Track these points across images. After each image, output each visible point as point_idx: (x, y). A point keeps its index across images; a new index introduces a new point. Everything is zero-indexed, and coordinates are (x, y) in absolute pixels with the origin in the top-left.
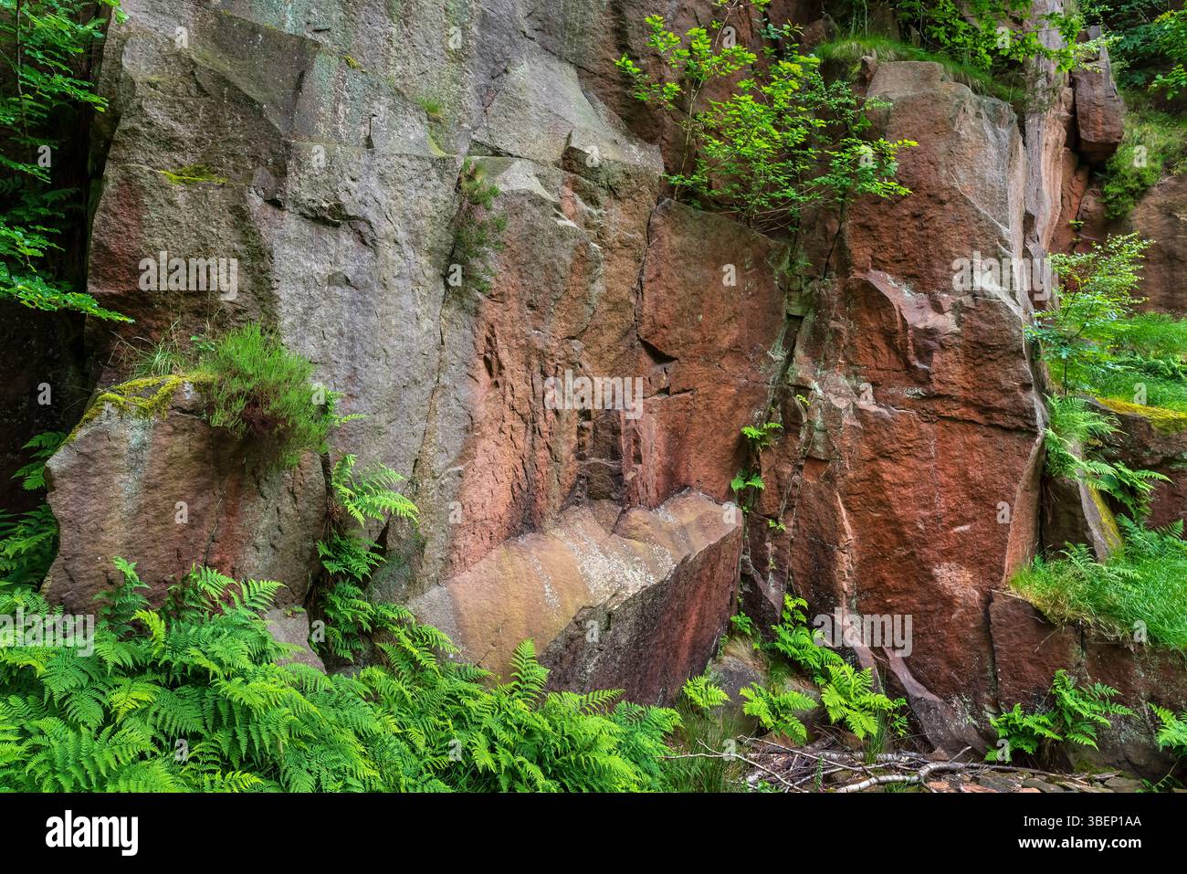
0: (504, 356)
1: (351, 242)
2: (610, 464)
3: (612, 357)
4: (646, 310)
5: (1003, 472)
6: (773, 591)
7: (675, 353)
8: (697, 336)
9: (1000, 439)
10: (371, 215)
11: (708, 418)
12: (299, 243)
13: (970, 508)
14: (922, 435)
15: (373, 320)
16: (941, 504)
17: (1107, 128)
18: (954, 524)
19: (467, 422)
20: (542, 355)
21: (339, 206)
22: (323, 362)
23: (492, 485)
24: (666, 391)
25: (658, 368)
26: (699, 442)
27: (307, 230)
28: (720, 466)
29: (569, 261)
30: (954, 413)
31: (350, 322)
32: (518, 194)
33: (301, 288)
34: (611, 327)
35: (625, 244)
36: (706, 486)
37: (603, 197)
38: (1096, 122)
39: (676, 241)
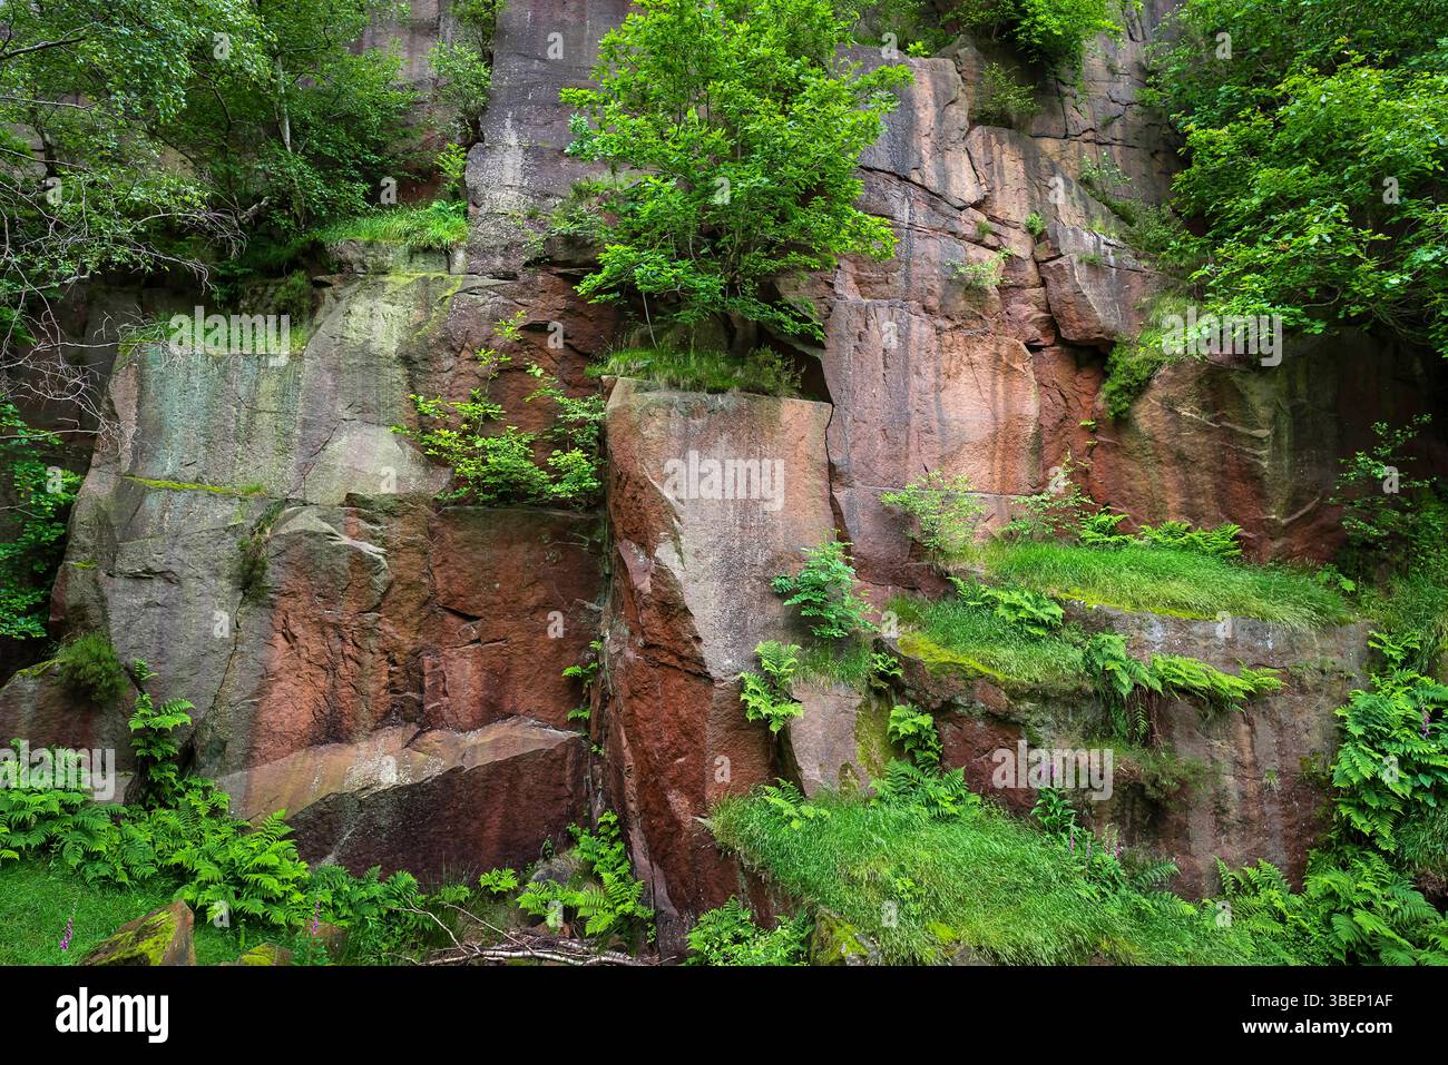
0: (298, 630)
1: (162, 584)
2: (415, 696)
3: (416, 620)
4: (438, 586)
5: (698, 712)
6: (599, 807)
7: (479, 613)
8: (498, 599)
9: (693, 683)
10: (175, 568)
11: (532, 660)
12: (125, 590)
13: (684, 743)
14: (651, 679)
15: (178, 621)
16: (667, 737)
17: (1084, 324)
18: (676, 756)
19: (263, 672)
20: (335, 626)
21: (150, 569)
22: (141, 646)
23: (291, 711)
24: (478, 641)
25: (467, 625)
26: (526, 679)
27: (130, 583)
28: (555, 699)
29: (346, 565)
30: (665, 660)
31: (161, 624)
32: (295, 533)
33: (124, 613)
34: (409, 600)
35: (408, 545)
36: (540, 714)
37: (381, 517)
38: (1071, 320)
39: (459, 535)
